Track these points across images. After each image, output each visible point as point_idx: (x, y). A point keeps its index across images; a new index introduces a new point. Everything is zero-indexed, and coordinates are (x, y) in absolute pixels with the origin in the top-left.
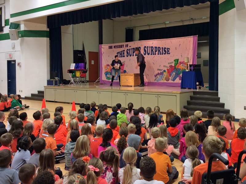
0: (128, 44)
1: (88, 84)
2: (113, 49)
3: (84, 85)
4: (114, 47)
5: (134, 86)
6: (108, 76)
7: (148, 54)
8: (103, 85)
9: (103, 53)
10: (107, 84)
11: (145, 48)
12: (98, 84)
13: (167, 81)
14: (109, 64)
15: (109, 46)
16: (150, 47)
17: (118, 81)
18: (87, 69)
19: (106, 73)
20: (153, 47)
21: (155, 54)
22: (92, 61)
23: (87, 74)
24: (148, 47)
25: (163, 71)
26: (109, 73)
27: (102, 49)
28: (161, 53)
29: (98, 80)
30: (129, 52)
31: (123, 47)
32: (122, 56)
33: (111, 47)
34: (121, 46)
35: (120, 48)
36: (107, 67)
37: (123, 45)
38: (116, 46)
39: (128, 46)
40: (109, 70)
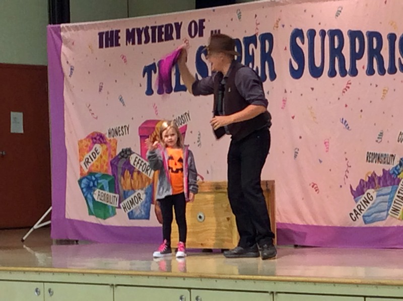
0: (202, 21)
2: (124, 47)
4: (130, 36)
6: (97, 194)
7: (316, 72)
9: (66, 70)
10: (97, 242)
11: (298, 40)
14: (105, 132)
15: (101, 34)
16: (323, 33)
19: (89, 183)
20: (338, 33)
21: (354, 72)
22: (13, 114)
24: (312, 33)
25: (397, 163)
26: (105, 182)
27: (64, 49)
28: (386, 66)
29: (46, 219)
31: (174, 35)
32: (174, 85)
33: (109, 39)
34: (163, 30)
35: (162, 40)
36: (93, 150)
37: (176, 24)
38: (138, 30)
39: (202, 27)
40: (102, 167)
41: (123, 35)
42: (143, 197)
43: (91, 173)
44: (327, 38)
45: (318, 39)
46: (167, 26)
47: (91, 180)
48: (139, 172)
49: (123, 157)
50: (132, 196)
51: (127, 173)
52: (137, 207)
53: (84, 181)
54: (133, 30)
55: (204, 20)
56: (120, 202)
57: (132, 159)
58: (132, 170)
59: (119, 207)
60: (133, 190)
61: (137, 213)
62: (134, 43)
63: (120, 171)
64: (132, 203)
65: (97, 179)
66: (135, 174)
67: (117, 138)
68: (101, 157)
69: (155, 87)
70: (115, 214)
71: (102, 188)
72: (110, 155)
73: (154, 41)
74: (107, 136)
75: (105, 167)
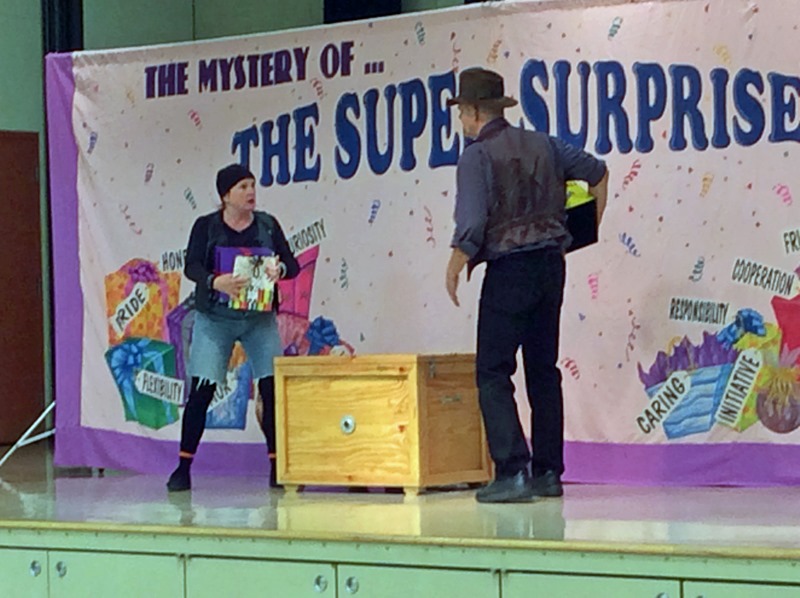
0: (347, 46)
2: (195, 95)
4: (207, 74)
5: (427, 490)
6: (141, 380)
8: (92, 482)
9: (82, 138)
10: (136, 473)
11: (536, 82)
12: (42, 477)
13: (775, 426)
14: (156, 259)
15: (150, 71)
16: (585, 69)
17: (253, 434)
19: (126, 359)
20: (614, 68)
21: (646, 144)
24: (563, 68)
25: (730, 318)
26: (155, 357)
27: (79, 99)
28: (709, 132)
30: (361, 125)
31: (294, 72)
32: (292, 169)
33: (166, 81)
34: (272, 62)
35: (270, 83)
36: (133, 295)
37: (298, 51)
38: (223, 62)
39: (348, 58)
40: (150, 326)
41: (193, 74)
42: (233, 384)
43: (129, 340)
44: (593, 79)
45: (574, 80)
46: (279, 55)
47: (129, 352)
52: (220, 406)
53: (118, 354)
54: (214, 62)
55: (351, 44)
61: (221, 416)
62: (214, 88)
63: (186, 334)
65: (141, 351)
68: (148, 307)
69: (257, 172)
70: (176, 418)
71: (151, 368)
72: (166, 304)
73: (253, 84)
74: (160, 267)
75: (157, 328)
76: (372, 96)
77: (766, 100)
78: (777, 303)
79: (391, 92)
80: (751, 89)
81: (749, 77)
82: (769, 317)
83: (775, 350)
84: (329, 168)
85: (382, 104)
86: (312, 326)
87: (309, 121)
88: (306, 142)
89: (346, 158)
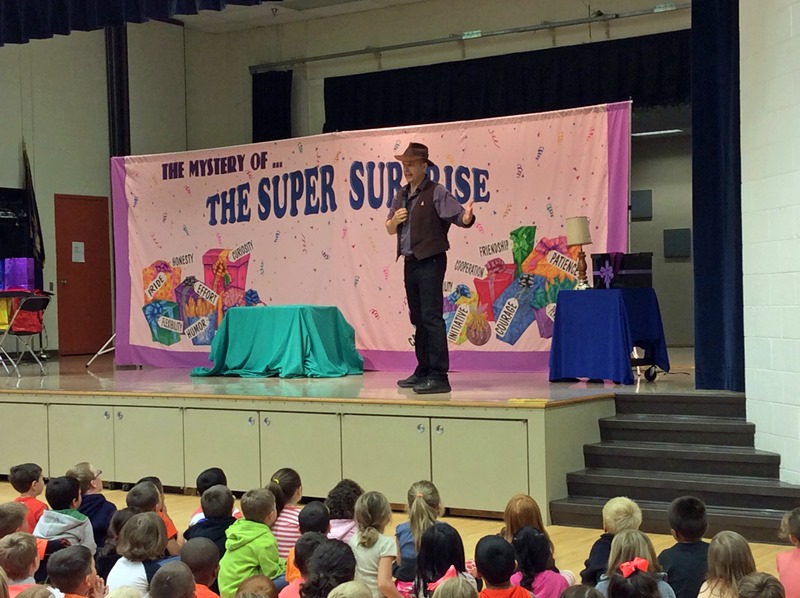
0: (264, 154)
1: (54, 366)
2: (188, 178)
3: (34, 375)
4: (193, 168)
6: (161, 321)
7: (376, 203)
8: (138, 371)
9: (130, 200)
10: (158, 368)
11: (358, 172)
12: (111, 370)
13: (476, 342)
14: (169, 260)
15: (164, 166)
16: (382, 165)
18: (46, 288)
19: (153, 310)
20: (396, 166)
22: (74, 244)
23: (51, 314)
24: (371, 165)
25: (454, 290)
26: (169, 309)
27: (128, 180)
29: (110, 345)
30: (271, 193)
31: (237, 167)
32: (237, 216)
33: (173, 171)
34: (226, 162)
35: (225, 172)
36: (157, 278)
37: (239, 156)
38: (202, 161)
39: (265, 160)
40: (167, 294)
41: (186, 167)
42: (207, 323)
43: (156, 301)
44: (386, 170)
45: (377, 171)
46: (230, 158)
47: (156, 307)
48: (203, 299)
49: (187, 284)
50: (197, 323)
51: (191, 300)
52: (201, 334)
53: (149, 308)
54: (197, 161)
55: (266, 153)
56: (184, 329)
57: (196, 286)
58: (196, 297)
59: (184, 334)
60: (198, 317)
61: (201, 339)
62: (197, 175)
63: (184, 299)
64: (196, 329)
65: (161, 306)
66: (199, 301)
67: (181, 266)
68: (165, 285)
69: (219, 217)
70: (179, 340)
71: (167, 315)
72: (175, 283)
73: (217, 173)
74: (171, 265)
75: (170, 295)
76: (276, 179)
77: (471, 181)
78: (476, 282)
79: (286, 177)
80: (464, 176)
81: (463, 170)
82: (472, 288)
83: (475, 305)
84: (255, 215)
85: (281, 183)
86: (247, 294)
87: (245, 191)
88: (243, 202)
89: (263, 210)
